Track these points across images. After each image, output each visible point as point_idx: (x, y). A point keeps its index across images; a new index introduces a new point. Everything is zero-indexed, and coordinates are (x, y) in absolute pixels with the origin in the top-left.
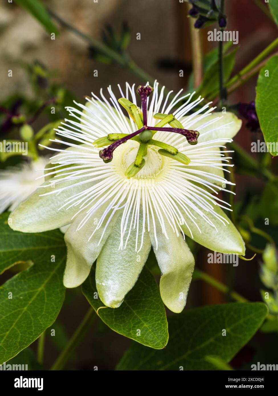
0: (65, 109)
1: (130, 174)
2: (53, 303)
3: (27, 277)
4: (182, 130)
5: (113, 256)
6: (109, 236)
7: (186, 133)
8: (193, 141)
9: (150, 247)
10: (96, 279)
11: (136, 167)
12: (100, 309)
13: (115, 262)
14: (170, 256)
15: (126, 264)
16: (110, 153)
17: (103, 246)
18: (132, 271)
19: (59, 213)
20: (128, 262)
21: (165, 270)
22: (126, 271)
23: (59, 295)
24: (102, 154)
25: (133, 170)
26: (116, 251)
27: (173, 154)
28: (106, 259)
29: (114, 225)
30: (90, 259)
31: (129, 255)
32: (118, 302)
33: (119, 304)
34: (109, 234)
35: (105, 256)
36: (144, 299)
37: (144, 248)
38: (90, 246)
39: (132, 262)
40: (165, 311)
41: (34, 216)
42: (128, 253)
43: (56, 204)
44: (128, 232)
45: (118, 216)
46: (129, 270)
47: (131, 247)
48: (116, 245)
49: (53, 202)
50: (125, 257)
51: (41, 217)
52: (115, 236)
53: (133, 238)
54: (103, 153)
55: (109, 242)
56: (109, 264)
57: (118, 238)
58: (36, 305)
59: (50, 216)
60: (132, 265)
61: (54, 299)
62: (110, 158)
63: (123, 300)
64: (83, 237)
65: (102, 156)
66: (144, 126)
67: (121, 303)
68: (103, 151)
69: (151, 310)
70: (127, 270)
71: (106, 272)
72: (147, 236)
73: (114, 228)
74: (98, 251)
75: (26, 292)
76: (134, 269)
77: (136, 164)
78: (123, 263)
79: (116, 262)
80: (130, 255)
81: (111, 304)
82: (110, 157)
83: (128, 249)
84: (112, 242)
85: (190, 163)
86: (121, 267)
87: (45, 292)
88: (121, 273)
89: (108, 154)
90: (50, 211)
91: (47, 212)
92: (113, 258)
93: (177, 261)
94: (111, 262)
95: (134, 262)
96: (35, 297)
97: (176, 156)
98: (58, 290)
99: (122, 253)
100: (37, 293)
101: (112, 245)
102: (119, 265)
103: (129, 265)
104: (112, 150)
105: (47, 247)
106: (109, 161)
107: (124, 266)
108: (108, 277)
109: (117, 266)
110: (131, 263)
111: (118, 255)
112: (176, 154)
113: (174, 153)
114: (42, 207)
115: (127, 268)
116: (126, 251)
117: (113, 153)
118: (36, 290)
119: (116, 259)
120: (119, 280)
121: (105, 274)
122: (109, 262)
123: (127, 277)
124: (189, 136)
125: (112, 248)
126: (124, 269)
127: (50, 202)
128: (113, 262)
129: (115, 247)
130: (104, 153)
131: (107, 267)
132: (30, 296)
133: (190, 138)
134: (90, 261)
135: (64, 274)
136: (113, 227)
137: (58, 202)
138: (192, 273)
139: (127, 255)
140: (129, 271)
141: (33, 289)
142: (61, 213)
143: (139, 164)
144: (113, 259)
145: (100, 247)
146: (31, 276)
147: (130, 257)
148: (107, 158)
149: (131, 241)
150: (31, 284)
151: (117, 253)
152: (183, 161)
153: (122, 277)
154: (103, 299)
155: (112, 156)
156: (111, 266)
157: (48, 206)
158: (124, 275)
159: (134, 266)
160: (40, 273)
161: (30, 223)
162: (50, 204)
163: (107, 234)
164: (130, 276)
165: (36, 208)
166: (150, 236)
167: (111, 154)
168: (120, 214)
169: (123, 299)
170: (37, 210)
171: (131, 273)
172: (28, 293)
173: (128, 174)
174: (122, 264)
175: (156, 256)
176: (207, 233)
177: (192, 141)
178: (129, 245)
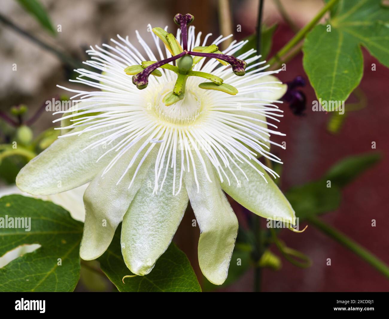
0: (85, 53)
1: (168, 101)
2: (66, 282)
3: (34, 260)
4: (228, 57)
5: (143, 216)
6: (138, 192)
7: (233, 61)
8: (241, 70)
9: (187, 202)
10: (121, 243)
11: (175, 96)
12: (126, 278)
13: (144, 222)
14: (210, 211)
15: (157, 225)
16: (146, 77)
17: (130, 202)
18: (164, 233)
19: (76, 171)
20: (160, 222)
21: (204, 228)
22: (158, 234)
23: (73, 275)
24: (136, 79)
25: (172, 98)
26: (145, 210)
27: (218, 85)
28: (134, 219)
29: (144, 178)
30: (115, 218)
31: (160, 214)
32: (148, 267)
33: (149, 270)
34: (138, 189)
35: (132, 216)
36: (174, 278)
37: (180, 205)
38: (115, 203)
39: (165, 222)
40: (200, 288)
41: (46, 178)
42: (159, 212)
43: (73, 162)
44: (161, 186)
45: (149, 167)
46: (161, 231)
47: (164, 205)
48: (146, 202)
49: (69, 160)
50: (156, 217)
51: (55, 179)
52: (144, 191)
53: (167, 193)
54: (136, 77)
55: (138, 199)
56: (137, 225)
57: (148, 193)
58: (45, 286)
59: (66, 177)
60: (165, 226)
61: (66, 279)
62: (146, 83)
63: (154, 266)
64: (107, 192)
65: (135, 82)
66: (185, 51)
67: (151, 269)
68: (137, 75)
69: (184, 288)
70: (159, 232)
71: (134, 235)
72: (183, 190)
73: (144, 182)
74: (125, 208)
75: (33, 275)
76: (167, 230)
77: (175, 92)
78: (154, 224)
79: (146, 222)
80: (162, 214)
81: (139, 271)
82: (145, 81)
83: (160, 207)
84: (142, 199)
85: (237, 93)
86: (151, 228)
87: (56, 275)
88: (151, 235)
89: (143, 78)
90: (65, 170)
91: (62, 172)
92: (142, 217)
93: (219, 219)
94: (140, 223)
95: (167, 222)
96: (43, 280)
97: (220, 87)
98: (71, 271)
99: (153, 212)
100: (46, 276)
101: (140, 202)
102: (149, 226)
103: (161, 226)
104: (147, 73)
105: (56, 233)
106: (144, 86)
107: (155, 227)
108: (136, 241)
109: (146, 227)
110: (163, 224)
111: (148, 213)
112: (221, 85)
113: (218, 83)
114: (56, 167)
115: (158, 230)
116: (158, 209)
117: (149, 78)
118: (45, 273)
119: (146, 219)
120: (149, 244)
121: (132, 237)
122: (138, 223)
123: (159, 240)
124: (236, 64)
125: (140, 206)
126: (154, 230)
127: (66, 160)
128: (142, 222)
129: (144, 205)
130: (138, 78)
131: (134, 229)
132: (38, 279)
133: (237, 67)
134: (115, 222)
135: (81, 246)
136: (142, 180)
137: (76, 159)
138: (235, 239)
139: (158, 214)
140: (161, 233)
141: (40, 272)
142: (79, 171)
143: (179, 92)
144: (142, 219)
145: (127, 204)
146: (39, 259)
147: (163, 216)
148: (142, 83)
149: (164, 197)
150: (39, 267)
151: (147, 212)
152: (229, 91)
153: (153, 240)
154: (129, 265)
155: (148, 81)
156: (140, 227)
157: (63, 165)
158: (155, 237)
159: (167, 227)
160: (49, 257)
161: (41, 186)
162: (66, 163)
163: (135, 188)
164: (163, 239)
165: (49, 169)
166: (187, 189)
167: (146, 79)
168: (151, 165)
169: (154, 264)
170: (50, 171)
171: (163, 235)
172: (35, 276)
173: (166, 101)
174: (152, 225)
175: (194, 212)
176: (252, 196)
177: (239, 70)
178: (162, 202)
